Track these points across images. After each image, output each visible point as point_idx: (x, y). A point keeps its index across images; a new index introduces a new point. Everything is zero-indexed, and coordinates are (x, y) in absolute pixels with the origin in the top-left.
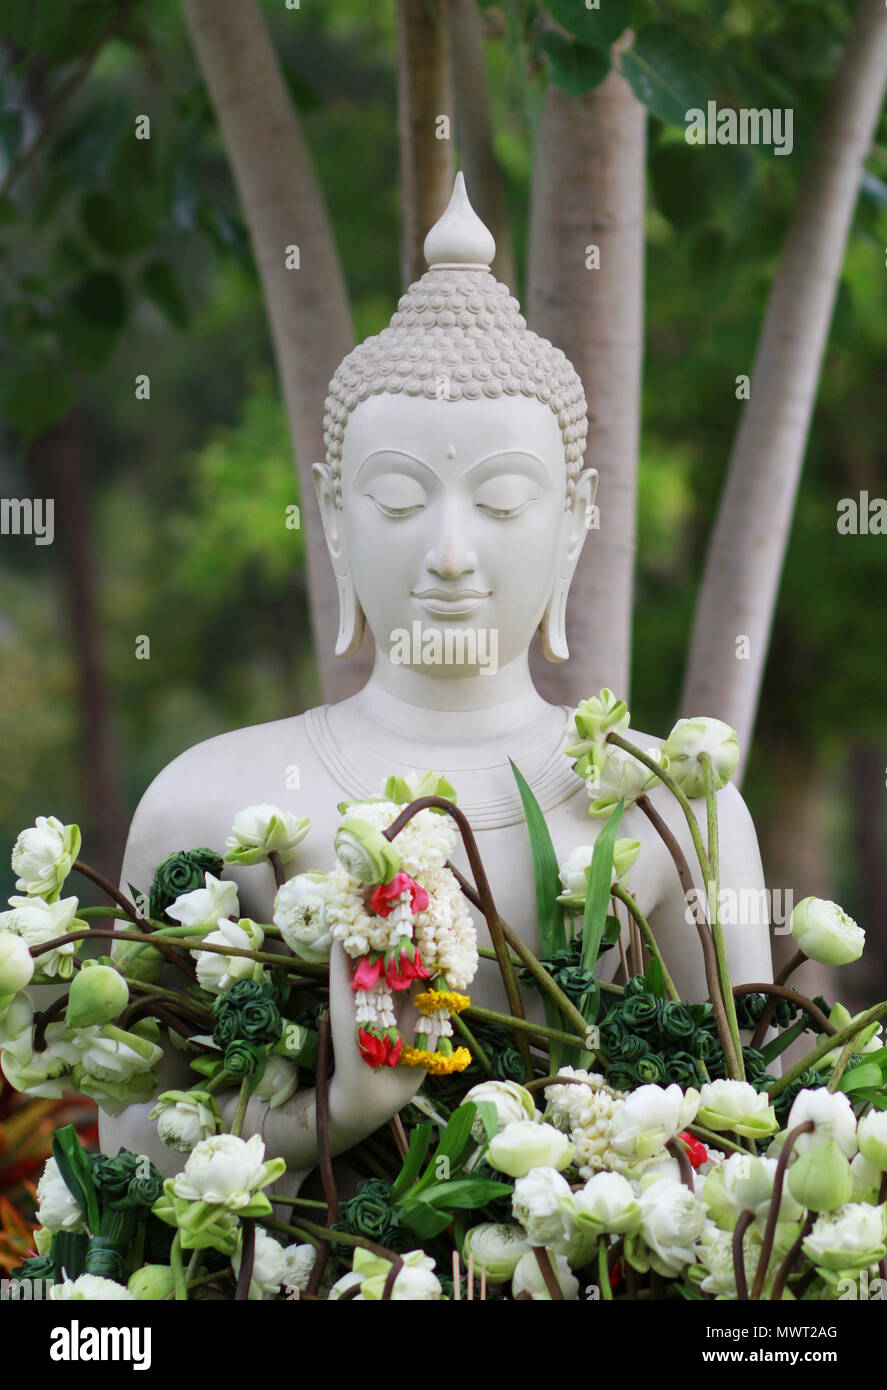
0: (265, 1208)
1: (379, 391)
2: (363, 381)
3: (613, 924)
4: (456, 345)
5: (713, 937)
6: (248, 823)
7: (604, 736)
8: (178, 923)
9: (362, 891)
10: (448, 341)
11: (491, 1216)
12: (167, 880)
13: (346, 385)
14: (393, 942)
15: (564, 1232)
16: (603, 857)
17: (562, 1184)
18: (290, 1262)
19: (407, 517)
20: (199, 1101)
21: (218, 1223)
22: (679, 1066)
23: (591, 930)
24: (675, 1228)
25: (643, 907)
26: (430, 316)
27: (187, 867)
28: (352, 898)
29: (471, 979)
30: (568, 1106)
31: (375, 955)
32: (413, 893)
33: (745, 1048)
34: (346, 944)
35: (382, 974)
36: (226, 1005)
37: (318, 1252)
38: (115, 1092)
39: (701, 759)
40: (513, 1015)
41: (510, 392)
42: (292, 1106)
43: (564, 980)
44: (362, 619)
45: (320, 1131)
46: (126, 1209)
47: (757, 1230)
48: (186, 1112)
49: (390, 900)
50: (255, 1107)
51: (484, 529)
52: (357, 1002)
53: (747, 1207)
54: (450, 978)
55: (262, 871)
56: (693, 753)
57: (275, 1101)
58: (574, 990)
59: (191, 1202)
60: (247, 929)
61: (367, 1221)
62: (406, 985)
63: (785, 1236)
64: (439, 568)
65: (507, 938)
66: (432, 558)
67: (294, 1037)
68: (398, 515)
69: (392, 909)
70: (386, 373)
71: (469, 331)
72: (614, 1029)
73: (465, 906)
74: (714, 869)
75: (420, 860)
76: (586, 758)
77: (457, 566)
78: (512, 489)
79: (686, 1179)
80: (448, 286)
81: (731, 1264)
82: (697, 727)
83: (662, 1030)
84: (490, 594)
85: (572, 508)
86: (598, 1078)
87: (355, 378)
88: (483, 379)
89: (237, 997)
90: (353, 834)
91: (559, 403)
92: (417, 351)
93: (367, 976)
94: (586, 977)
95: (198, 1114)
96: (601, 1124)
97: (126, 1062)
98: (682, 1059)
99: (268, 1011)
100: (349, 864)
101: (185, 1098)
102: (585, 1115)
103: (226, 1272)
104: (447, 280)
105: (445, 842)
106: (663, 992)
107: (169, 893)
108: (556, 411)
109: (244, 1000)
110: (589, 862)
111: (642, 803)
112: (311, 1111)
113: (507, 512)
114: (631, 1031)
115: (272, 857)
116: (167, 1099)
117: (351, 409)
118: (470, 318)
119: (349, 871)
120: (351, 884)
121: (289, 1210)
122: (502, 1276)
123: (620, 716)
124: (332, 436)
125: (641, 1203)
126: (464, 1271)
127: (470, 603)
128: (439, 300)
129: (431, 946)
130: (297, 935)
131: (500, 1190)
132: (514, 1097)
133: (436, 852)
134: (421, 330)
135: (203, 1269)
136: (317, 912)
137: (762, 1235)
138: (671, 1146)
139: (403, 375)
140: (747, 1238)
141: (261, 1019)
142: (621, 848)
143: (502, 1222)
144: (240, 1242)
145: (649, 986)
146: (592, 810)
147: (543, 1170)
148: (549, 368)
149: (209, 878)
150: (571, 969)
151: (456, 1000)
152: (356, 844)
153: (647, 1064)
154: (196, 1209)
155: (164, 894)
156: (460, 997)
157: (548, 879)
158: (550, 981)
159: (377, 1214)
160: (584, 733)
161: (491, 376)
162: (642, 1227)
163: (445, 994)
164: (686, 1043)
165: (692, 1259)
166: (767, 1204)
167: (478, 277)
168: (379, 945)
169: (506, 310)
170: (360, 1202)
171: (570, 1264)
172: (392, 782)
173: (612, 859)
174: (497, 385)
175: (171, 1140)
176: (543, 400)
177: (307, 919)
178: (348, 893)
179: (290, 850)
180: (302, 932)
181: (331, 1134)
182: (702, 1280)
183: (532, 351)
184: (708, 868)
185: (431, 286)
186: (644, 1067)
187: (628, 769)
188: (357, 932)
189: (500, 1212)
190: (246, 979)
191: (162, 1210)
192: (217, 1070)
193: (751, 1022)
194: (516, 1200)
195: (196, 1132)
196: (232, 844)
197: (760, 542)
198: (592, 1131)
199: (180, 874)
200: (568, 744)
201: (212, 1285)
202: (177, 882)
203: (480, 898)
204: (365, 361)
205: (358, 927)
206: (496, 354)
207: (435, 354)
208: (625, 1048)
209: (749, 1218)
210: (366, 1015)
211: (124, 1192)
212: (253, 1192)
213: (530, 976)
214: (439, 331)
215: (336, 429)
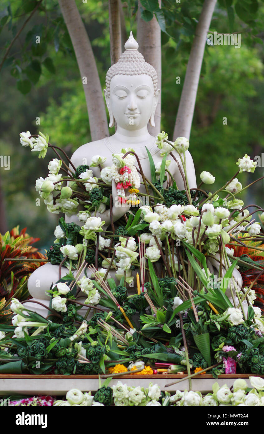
0: (101, 230)
1: (117, 74)
2: (114, 72)
3: (166, 177)
4: (132, 65)
5: (185, 178)
6: (95, 159)
7: (163, 141)
8: (81, 178)
9: (118, 170)
10: (130, 64)
11: (145, 232)
12: (79, 170)
13: (110, 73)
14: (124, 179)
15: (159, 232)
16: (164, 164)
17: (159, 223)
18: (106, 242)
19: (123, 99)
20: (87, 213)
21: (92, 234)
22: (180, 202)
23: (162, 178)
24: (181, 231)
25: (172, 174)
26: (126, 59)
27: (83, 168)
28: (116, 171)
29: (139, 187)
30: (159, 210)
31: (121, 182)
32: (128, 170)
33: (192, 201)
34: (115, 180)
35: (122, 186)
36: (92, 193)
37: (111, 240)
38: (70, 212)
39: (182, 145)
40: (147, 194)
41: (143, 74)
42: (105, 213)
43: (157, 187)
44: (114, 119)
45: (111, 217)
46: (74, 233)
47: (196, 231)
48: (84, 215)
49: (124, 171)
50: (98, 214)
51: (139, 101)
52: (118, 191)
53: (195, 226)
54: (135, 186)
55: (97, 168)
56: (180, 144)
57: (102, 212)
58: (159, 189)
59: (87, 230)
60: (95, 179)
61: (121, 234)
62: (127, 188)
63: (202, 231)
64: (130, 108)
65: (146, 179)
66: (129, 106)
67: (105, 199)
68: (122, 98)
69: (124, 173)
70: (118, 71)
71: (134, 62)
72: (167, 196)
73: (138, 173)
74: (185, 166)
75: (129, 163)
76: (160, 145)
77: (134, 108)
78: (144, 93)
79: (182, 222)
80: (129, 53)
81: (192, 237)
82: (181, 139)
83: (176, 195)
84: (140, 113)
85: (155, 97)
86: (164, 205)
87: (112, 72)
88: (137, 71)
89: (94, 191)
90: (116, 157)
91: (152, 76)
92: (124, 66)
93: (119, 186)
94: (161, 186)
95: (86, 215)
96: (165, 213)
97: (72, 206)
98: (180, 201)
99: (100, 194)
100: (115, 163)
101: (84, 212)
102: (162, 212)
103: (94, 244)
104: (129, 52)
105: (134, 160)
106: (176, 189)
107: (79, 173)
108: (152, 77)
109: (95, 192)
110: (161, 164)
111: (171, 154)
112: (109, 213)
113: (143, 97)
114: (171, 196)
115: (99, 165)
116: (80, 212)
117: (112, 78)
118: (134, 60)
119: (115, 165)
120: (116, 169)
121: (105, 233)
122: (147, 243)
123: (166, 137)
124: (108, 84)
125: (174, 226)
126: (141, 242)
127: (136, 115)
128: (128, 56)
129: (132, 180)
130: (105, 179)
131: (147, 225)
132: (149, 209)
133: (132, 162)
134: (125, 62)
135: (89, 244)
136: (109, 174)
137: (197, 232)
138: (179, 216)
139: (122, 71)
140: (195, 232)
141: (99, 195)
142: (167, 162)
143: (147, 232)
144: (96, 238)
145: (173, 188)
146: (161, 155)
147: (155, 221)
148: (150, 69)
149: (87, 170)
150: (158, 185)
151: (137, 191)
152: (117, 160)
153: (174, 202)
154: (88, 231)
155: (78, 173)
156: (137, 190)
157: (153, 168)
158: (154, 187)
159: (123, 232)
160: (159, 140)
161: (139, 71)
162: (174, 231)
163: (134, 189)
164: (181, 198)
165: (184, 237)
166: (198, 225)
167: (135, 51)
168: (122, 180)
169: (141, 58)
170: (119, 230)
171: (161, 240)
172: (123, 150)
173: (165, 164)
174: (140, 72)
175: (81, 220)
176: (149, 75)
177: (107, 176)
178: (115, 170)
179: (103, 164)
180: (106, 178)
181: (113, 218)
182: (186, 241)
183: (147, 66)
184: (184, 165)
185: (126, 53)
186: (173, 203)
187: (168, 147)
188: (118, 178)
189: (147, 230)
190: (96, 188)
191: (81, 233)
192: (90, 207)
193: (193, 196)
194: (150, 227)
195: (86, 218)
196: (91, 163)
197: (188, 116)
198: (164, 215)
199: (81, 169)
200: (156, 142)
201: (90, 247)
202: (81, 171)
203: (141, 172)
204: (114, 69)
205: (117, 177)
206: (140, 66)
207: (128, 66)
208: (170, 199)
209: (195, 228)
210: (119, 194)
211: (73, 230)
212: (99, 227)
213: (150, 186)
214: (128, 62)
215: (109, 82)
